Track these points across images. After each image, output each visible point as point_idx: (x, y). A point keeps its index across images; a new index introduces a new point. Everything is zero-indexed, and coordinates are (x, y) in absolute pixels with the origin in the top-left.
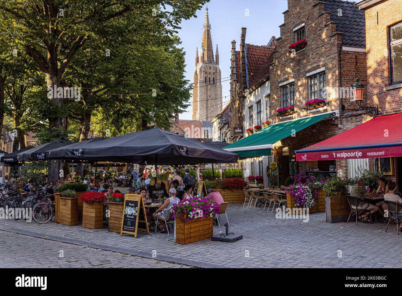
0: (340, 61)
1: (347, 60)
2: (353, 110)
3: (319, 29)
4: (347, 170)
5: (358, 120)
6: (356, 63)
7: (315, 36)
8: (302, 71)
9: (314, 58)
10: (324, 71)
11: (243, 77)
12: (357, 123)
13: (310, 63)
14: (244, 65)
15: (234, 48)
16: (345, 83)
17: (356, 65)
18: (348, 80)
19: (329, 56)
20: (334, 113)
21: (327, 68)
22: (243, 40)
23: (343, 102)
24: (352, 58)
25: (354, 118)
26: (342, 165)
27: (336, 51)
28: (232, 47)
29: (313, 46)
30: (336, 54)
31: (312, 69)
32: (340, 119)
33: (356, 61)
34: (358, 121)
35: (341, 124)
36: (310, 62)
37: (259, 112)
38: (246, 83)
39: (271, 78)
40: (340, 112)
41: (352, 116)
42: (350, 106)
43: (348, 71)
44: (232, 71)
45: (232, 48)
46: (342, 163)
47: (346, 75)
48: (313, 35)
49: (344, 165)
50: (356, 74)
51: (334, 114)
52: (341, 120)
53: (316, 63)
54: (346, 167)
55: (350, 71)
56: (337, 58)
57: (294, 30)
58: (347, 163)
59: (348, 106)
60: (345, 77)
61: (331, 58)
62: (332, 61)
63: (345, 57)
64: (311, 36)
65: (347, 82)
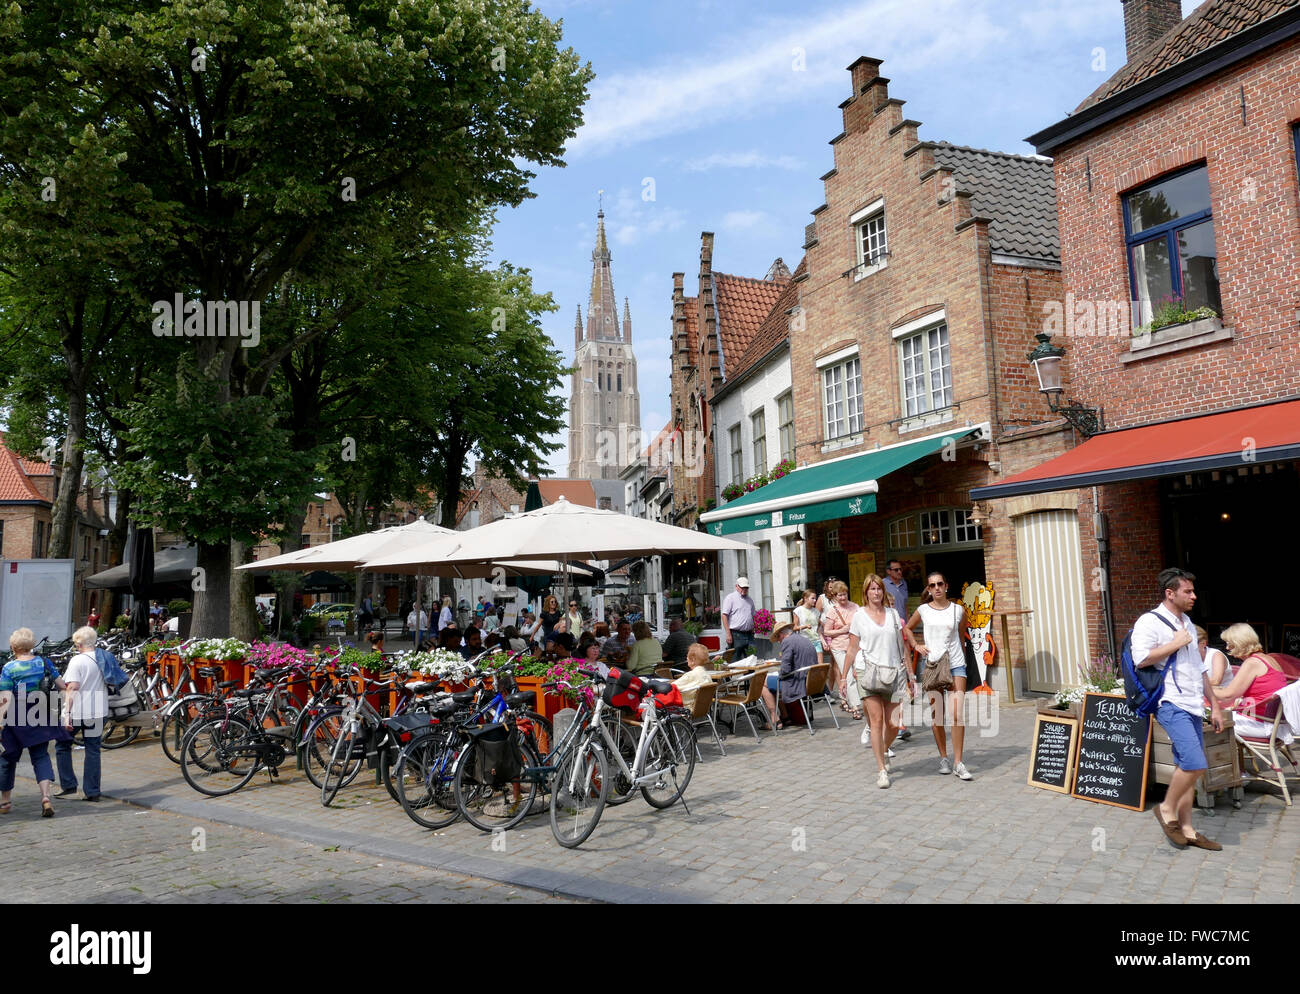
0: (987, 291)
1: (1003, 290)
2: (1025, 422)
3: (923, 211)
4: (1017, 585)
5: (1045, 447)
6: (1029, 298)
7: (913, 230)
8: (878, 324)
9: (914, 289)
10: (943, 321)
11: (711, 353)
12: (1042, 456)
13: (900, 303)
14: (712, 324)
15: (679, 290)
16: (1003, 349)
17: (1029, 303)
18: (1009, 342)
19: (956, 279)
20: (979, 430)
21: (951, 312)
22: (706, 262)
23: (1000, 400)
24: (1015, 285)
25: (1034, 443)
26: (1003, 571)
27: (976, 265)
28: (672, 287)
29: (908, 258)
30: (977, 275)
31: (909, 317)
32: (995, 446)
33: (1028, 292)
34: (1046, 451)
35: (997, 460)
36: (901, 299)
37: (760, 440)
38: (719, 368)
39: (792, 346)
40: (993, 427)
41: (1025, 438)
42: (1018, 412)
43: (1008, 318)
44: (676, 346)
45: (675, 290)
46: (1004, 567)
47: (1003, 329)
48: (907, 230)
49: (1010, 571)
50: (1028, 326)
51: (977, 434)
52: (996, 450)
53: (919, 300)
54: (1015, 576)
55: (1013, 319)
56: (978, 283)
57: (854, 219)
58: (1016, 564)
59: (1013, 411)
60: (1000, 335)
61: (962, 285)
62: (965, 293)
63: (999, 283)
64: (900, 233)
65: (1007, 347)
